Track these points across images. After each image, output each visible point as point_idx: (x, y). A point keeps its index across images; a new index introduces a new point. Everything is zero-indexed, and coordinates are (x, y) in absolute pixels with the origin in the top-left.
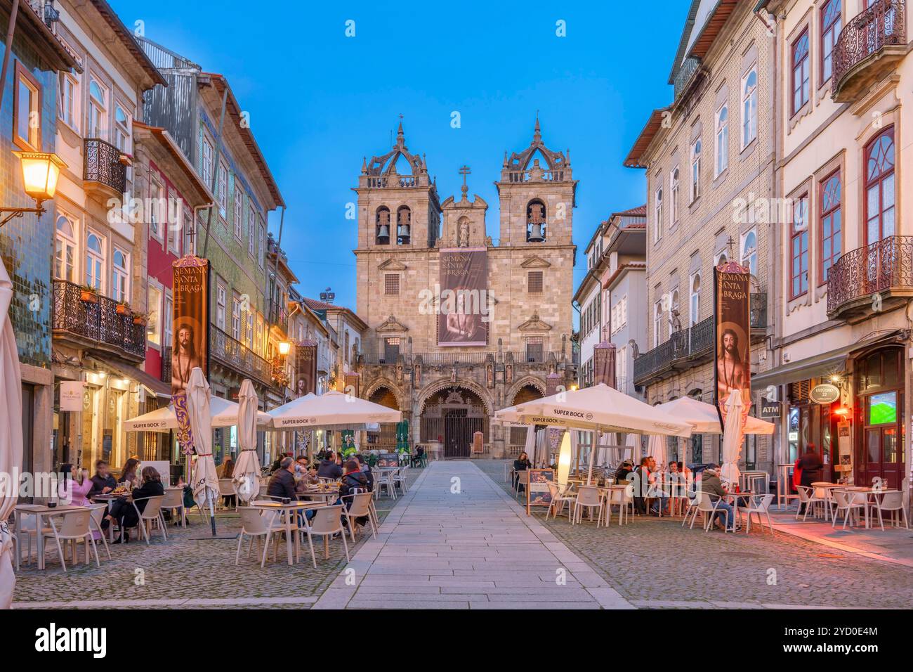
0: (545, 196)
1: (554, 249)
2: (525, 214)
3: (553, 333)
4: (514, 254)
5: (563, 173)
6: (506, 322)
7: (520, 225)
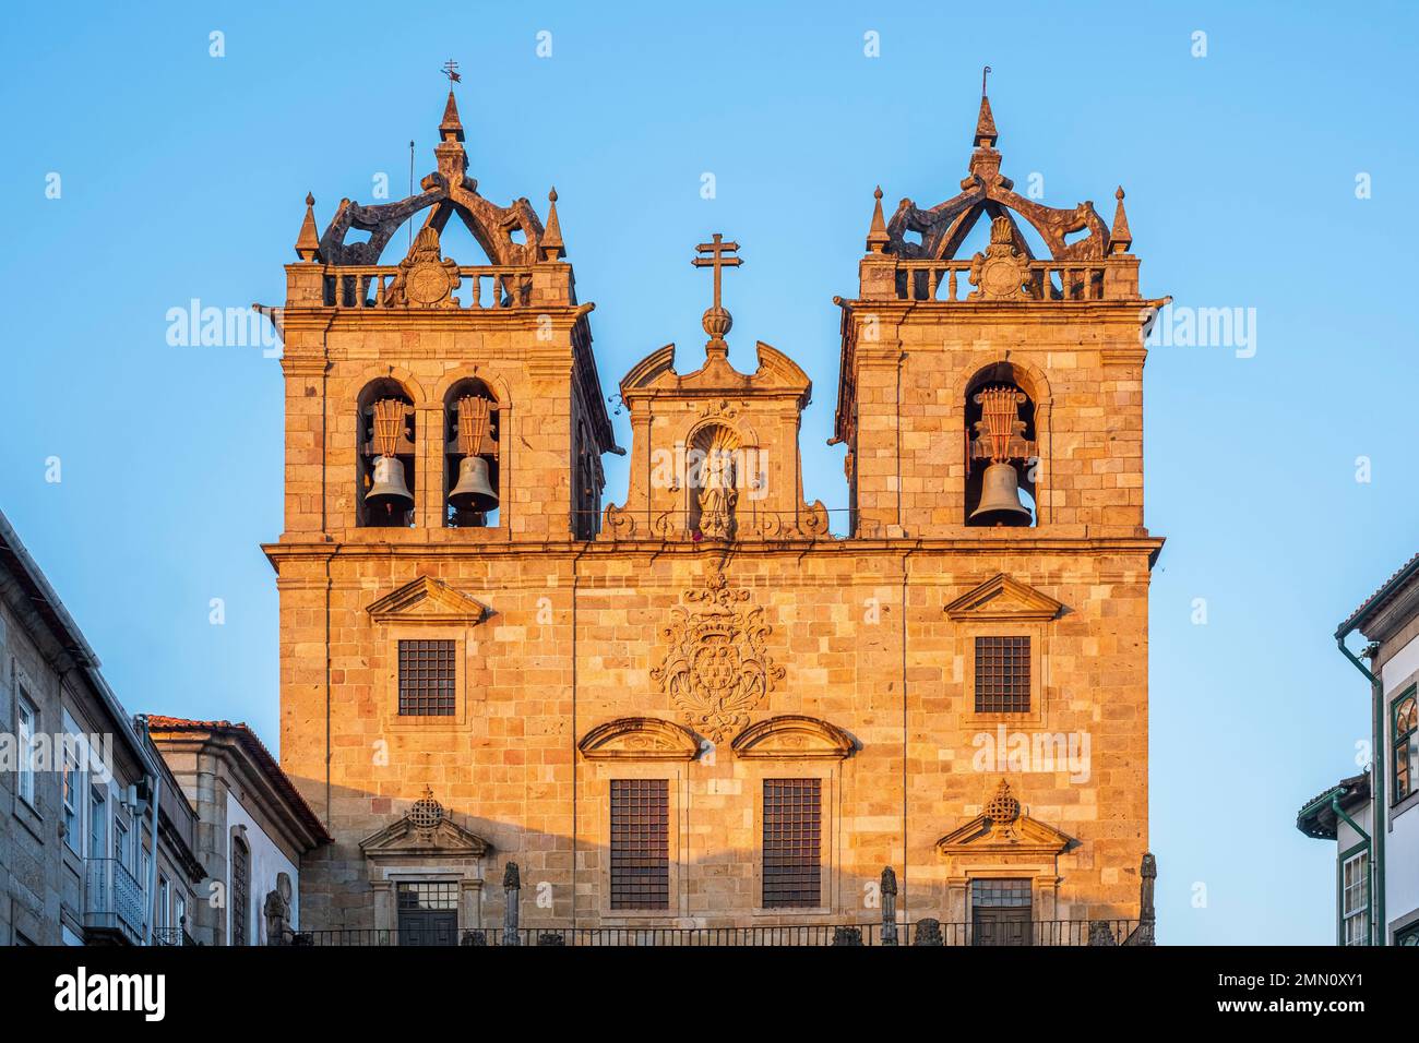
0: (1036, 358)
1: (1075, 552)
2: (958, 423)
3: (1073, 865)
4: (919, 569)
5: (1102, 271)
6: (892, 824)
7: (939, 461)
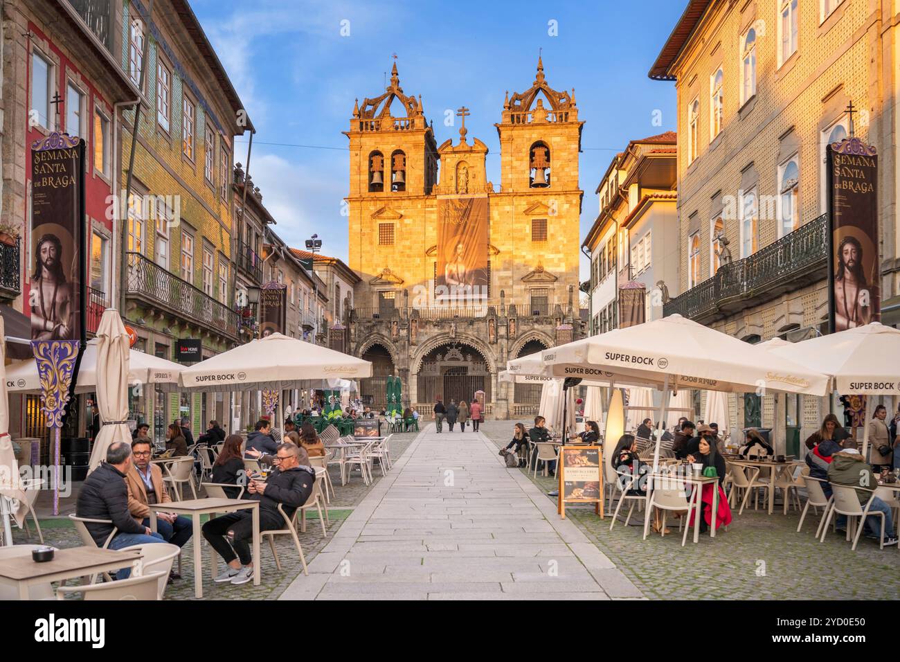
0: (550, 139)
1: (559, 194)
2: (528, 158)
3: (558, 285)
4: (517, 201)
5: (568, 113)
6: (509, 273)
7: (523, 169)
